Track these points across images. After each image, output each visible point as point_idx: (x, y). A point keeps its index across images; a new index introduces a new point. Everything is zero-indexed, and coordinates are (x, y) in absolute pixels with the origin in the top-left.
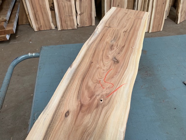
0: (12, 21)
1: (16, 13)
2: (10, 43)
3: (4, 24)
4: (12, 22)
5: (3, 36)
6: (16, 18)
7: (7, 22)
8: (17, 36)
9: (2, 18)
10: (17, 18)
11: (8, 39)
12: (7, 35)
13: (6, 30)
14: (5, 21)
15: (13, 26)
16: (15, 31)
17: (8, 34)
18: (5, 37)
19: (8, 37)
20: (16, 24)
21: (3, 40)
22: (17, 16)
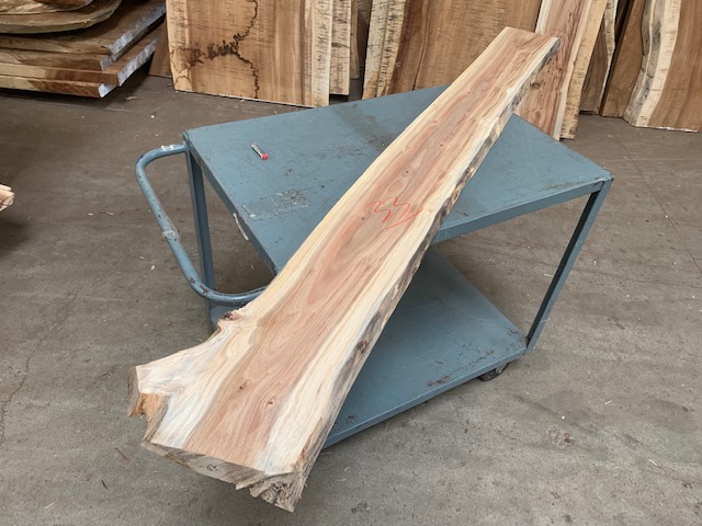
0: (128, 58)
1: (147, 44)
2: (108, 108)
3: (103, 60)
4: (125, 61)
5: (92, 85)
6: (140, 55)
7: (115, 59)
8: (130, 98)
9: (102, 44)
10: (144, 55)
11: (102, 96)
12: (103, 86)
13: (104, 72)
14: (109, 53)
15: (122, 68)
16: (122, 82)
17: (106, 85)
18: (96, 89)
19: (103, 91)
20: (136, 67)
21: (91, 95)
22: (147, 51)
